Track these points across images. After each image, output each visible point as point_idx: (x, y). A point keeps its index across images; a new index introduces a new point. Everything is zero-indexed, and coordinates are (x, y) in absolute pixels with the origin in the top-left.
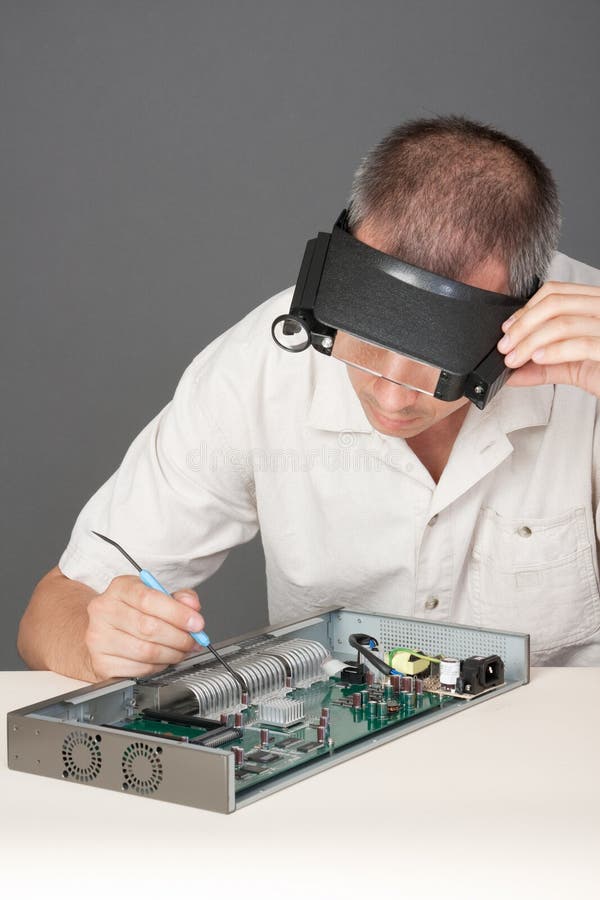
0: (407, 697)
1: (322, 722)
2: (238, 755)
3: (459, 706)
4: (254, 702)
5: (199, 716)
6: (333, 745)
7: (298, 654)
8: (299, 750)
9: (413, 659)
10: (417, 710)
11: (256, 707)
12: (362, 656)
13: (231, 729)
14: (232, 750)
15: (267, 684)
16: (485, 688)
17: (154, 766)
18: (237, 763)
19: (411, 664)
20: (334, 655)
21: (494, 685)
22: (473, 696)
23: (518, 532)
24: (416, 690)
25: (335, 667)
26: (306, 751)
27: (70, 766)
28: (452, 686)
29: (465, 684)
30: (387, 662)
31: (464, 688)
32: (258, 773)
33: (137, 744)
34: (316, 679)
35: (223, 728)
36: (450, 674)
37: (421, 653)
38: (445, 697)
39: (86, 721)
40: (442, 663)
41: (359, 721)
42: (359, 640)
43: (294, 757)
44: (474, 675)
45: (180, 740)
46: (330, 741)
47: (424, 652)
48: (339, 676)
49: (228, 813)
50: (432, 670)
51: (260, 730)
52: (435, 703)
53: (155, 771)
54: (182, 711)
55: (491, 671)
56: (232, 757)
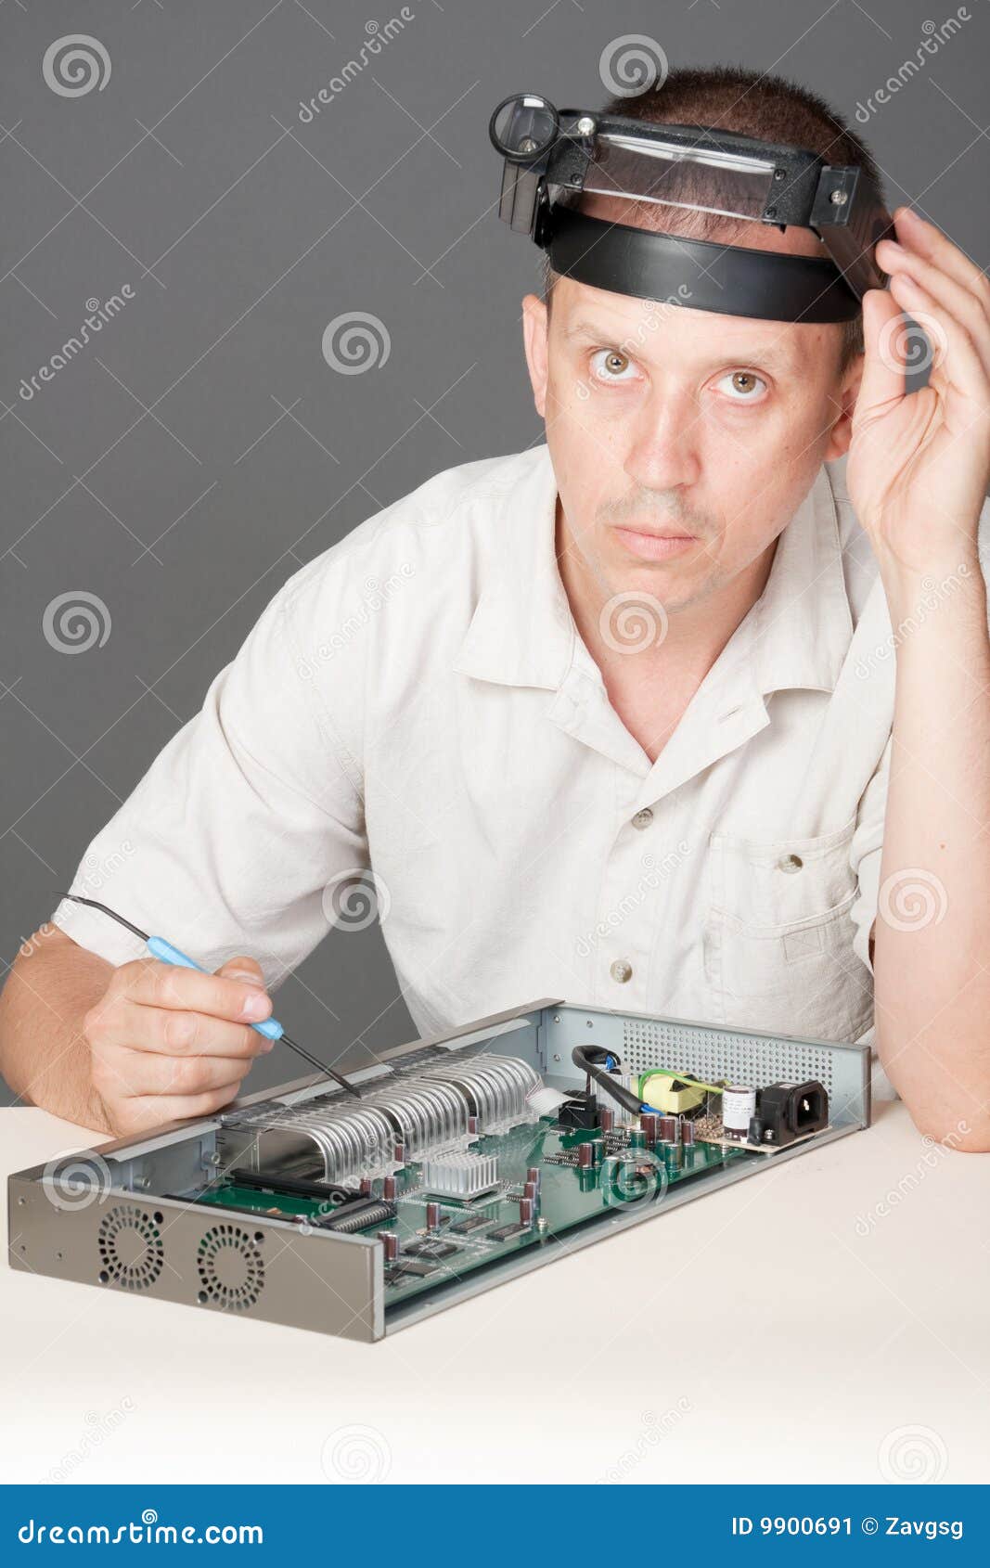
0: (667, 1150)
1: (528, 1192)
2: (389, 1246)
3: (755, 1164)
4: (415, 1158)
5: (324, 1181)
6: (546, 1229)
7: (488, 1079)
8: (490, 1237)
9: (677, 1087)
10: (685, 1172)
11: (418, 1166)
12: (594, 1082)
13: (377, 1203)
14: (380, 1237)
15: (436, 1128)
16: (797, 1135)
17: (250, 1264)
18: (386, 1259)
19: (676, 1094)
20: (548, 1081)
21: (812, 1131)
22: (778, 1148)
23: (780, 865)
24: (683, 1139)
25: (549, 1101)
26: (500, 1239)
27: (111, 1263)
28: (743, 1133)
29: (765, 1127)
30: (635, 1091)
31: (763, 1134)
32: (422, 1276)
33: (222, 1228)
34: (518, 1120)
35: (365, 1201)
36: (738, 1111)
37: (691, 1077)
38: (731, 1149)
39: (137, 1189)
40: (726, 1094)
41: (589, 1190)
42: (590, 1056)
43: (483, 1249)
44: (778, 1113)
45: (295, 1221)
46: (541, 1222)
47: (697, 1075)
48: (557, 1116)
49: (373, 1341)
50: (709, 1106)
51: (425, 1204)
52: (715, 1160)
53: (252, 1272)
54: (296, 1172)
55: (807, 1108)
56: (380, 1250)
